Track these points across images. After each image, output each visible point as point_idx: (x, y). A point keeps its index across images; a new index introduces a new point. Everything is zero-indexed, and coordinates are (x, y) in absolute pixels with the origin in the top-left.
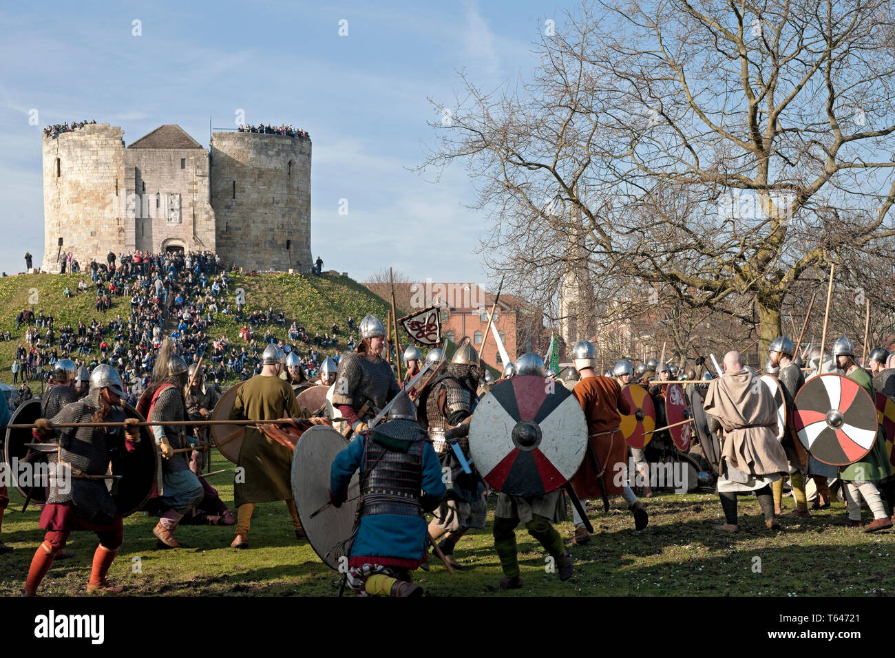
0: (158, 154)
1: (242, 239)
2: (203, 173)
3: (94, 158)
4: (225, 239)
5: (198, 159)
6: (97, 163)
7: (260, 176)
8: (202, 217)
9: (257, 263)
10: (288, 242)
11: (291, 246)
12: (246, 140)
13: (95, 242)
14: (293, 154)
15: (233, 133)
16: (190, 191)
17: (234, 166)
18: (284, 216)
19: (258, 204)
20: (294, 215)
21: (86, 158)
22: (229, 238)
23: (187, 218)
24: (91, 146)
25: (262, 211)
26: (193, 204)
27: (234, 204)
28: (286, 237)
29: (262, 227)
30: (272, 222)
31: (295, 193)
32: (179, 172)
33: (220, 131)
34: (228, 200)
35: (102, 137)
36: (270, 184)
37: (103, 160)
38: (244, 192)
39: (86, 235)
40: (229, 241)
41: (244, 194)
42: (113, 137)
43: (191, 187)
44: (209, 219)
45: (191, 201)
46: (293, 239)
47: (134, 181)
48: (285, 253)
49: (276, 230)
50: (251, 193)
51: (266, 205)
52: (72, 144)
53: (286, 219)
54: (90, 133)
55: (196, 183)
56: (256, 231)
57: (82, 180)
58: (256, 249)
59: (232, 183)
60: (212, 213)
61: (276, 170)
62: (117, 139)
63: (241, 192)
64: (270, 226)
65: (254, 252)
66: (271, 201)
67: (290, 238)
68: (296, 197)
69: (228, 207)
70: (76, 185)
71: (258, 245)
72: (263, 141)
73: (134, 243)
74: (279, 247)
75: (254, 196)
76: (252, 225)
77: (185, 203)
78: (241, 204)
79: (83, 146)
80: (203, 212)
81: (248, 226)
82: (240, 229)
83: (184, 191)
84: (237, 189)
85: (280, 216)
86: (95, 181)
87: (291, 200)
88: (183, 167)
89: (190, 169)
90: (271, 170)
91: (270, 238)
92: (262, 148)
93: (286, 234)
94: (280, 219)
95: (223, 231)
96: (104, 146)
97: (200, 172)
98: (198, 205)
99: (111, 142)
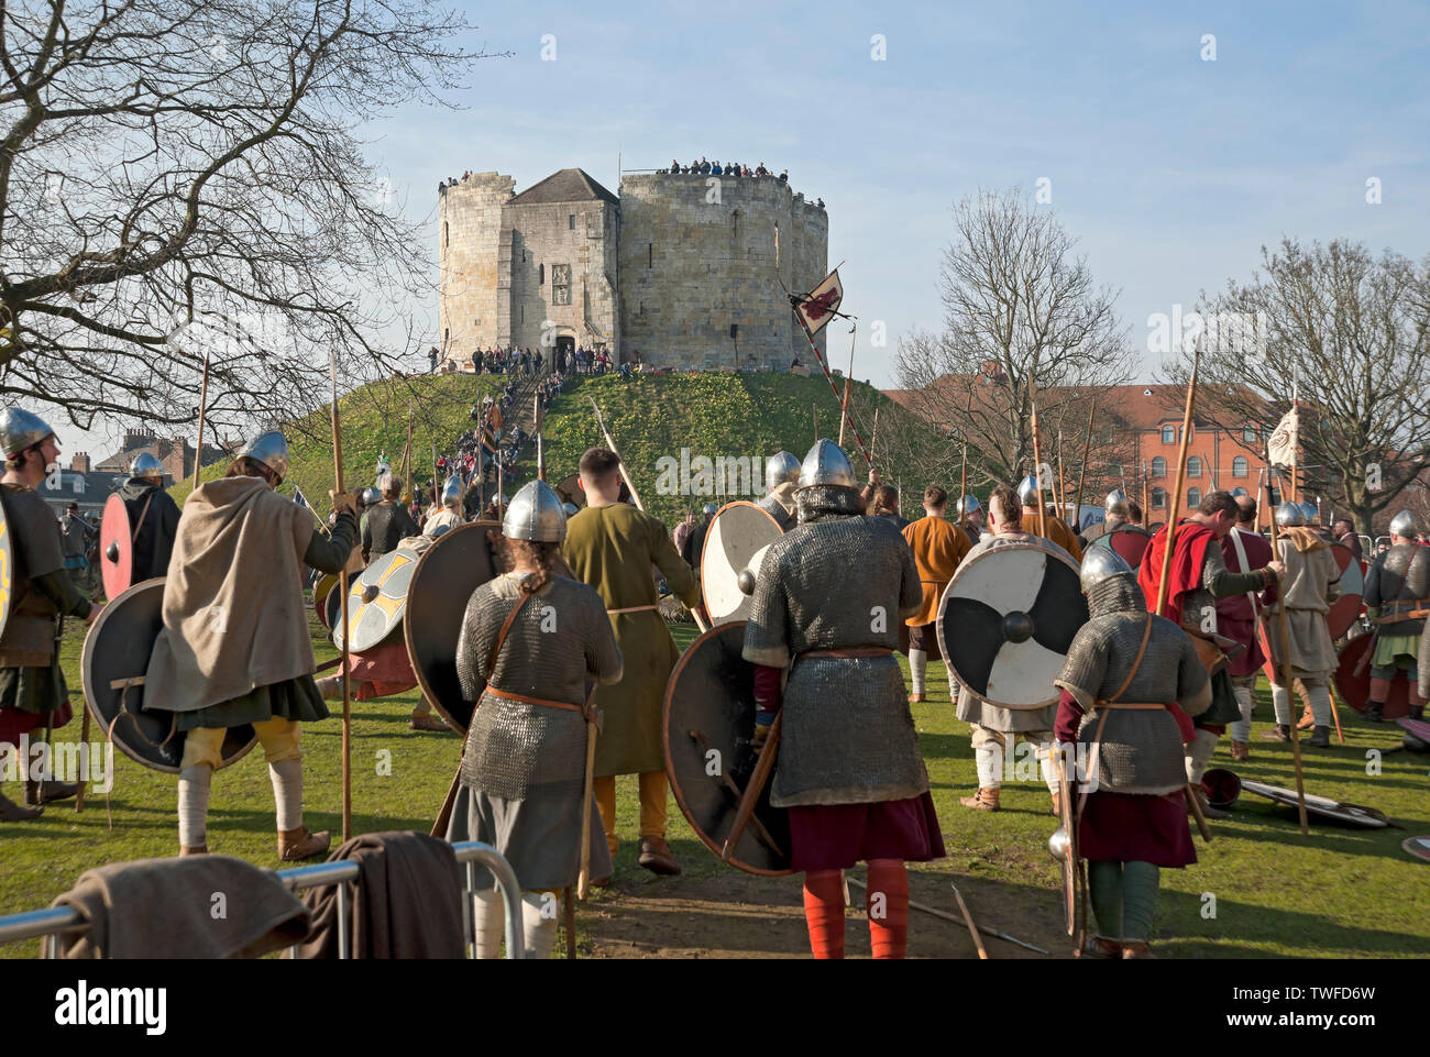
0: (541, 211)
1: (661, 324)
2: (596, 234)
3: (479, 219)
4: (640, 324)
5: (589, 215)
6: (483, 227)
7: (687, 235)
8: (596, 295)
9: (682, 358)
10: (734, 329)
11: (739, 333)
12: (666, 183)
13: (480, 333)
14: (740, 202)
15: (648, 176)
16: (581, 260)
17: (650, 222)
18: (725, 290)
19: (685, 274)
20: (744, 288)
21: (470, 219)
22: (645, 324)
23: (577, 298)
24: (476, 204)
25: (690, 284)
26: (585, 278)
27: (650, 275)
28: (729, 319)
29: (690, 306)
30: (707, 300)
31: (746, 256)
32: (567, 234)
33: (632, 173)
34: (643, 271)
35: (489, 190)
36: (702, 245)
37: (490, 222)
38: (664, 258)
39: (470, 324)
40: (645, 329)
41: (665, 262)
42: (501, 189)
43: (581, 254)
44: (604, 298)
45: (581, 273)
46: (743, 322)
47: (510, 249)
48: (727, 342)
49: (712, 311)
50: (673, 259)
51: (696, 276)
52: (457, 201)
53: (729, 295)
54: (474, 186)
55: (588, 249)
56: (681, 312)
57: (467, 251)
58: (682, 338)
59: (648, 245)
60: (608, 289)
61: (711, 225)
62: (505, 192)
63: (661, 258)
64: (705, 305)
65: (680, 343)
66: (704, 269)
67: (737, 322)
68: (746, 263)
69: (643, 281)
70: (460, 257)
71: (685, 332)
72: (691, 185)
73: (509, 334)
74: (718, 336)
75: (679, 264)
76: (676, 304)
77: (576, 277)
78: (660, 275)
79: (468, 204)
80: (597, 288)
81: (670, 306)
82: (659, 310)
83: (573, 261)
84: (653, 256)
85: (719, 290)
86: (481, 251)
87: (737, 266)
88: (572, 227)
89: (581, 229)
90: (704, 225)
91: (703, 322)
92: (689, 195)
93: (731, 316)
94: (720, 295)
95: (636, 315)
96: (490, 202)
97: (592, 233)
98: (591, 279)
99: (499, 197)
